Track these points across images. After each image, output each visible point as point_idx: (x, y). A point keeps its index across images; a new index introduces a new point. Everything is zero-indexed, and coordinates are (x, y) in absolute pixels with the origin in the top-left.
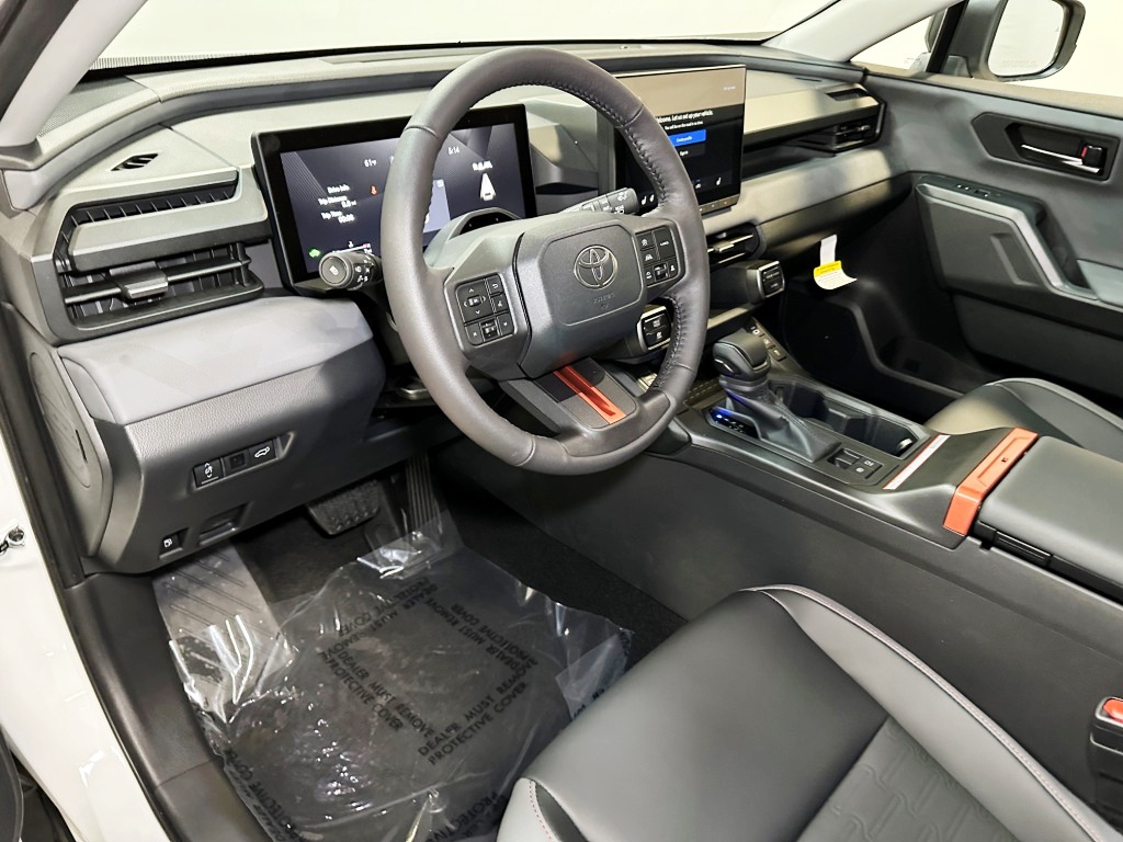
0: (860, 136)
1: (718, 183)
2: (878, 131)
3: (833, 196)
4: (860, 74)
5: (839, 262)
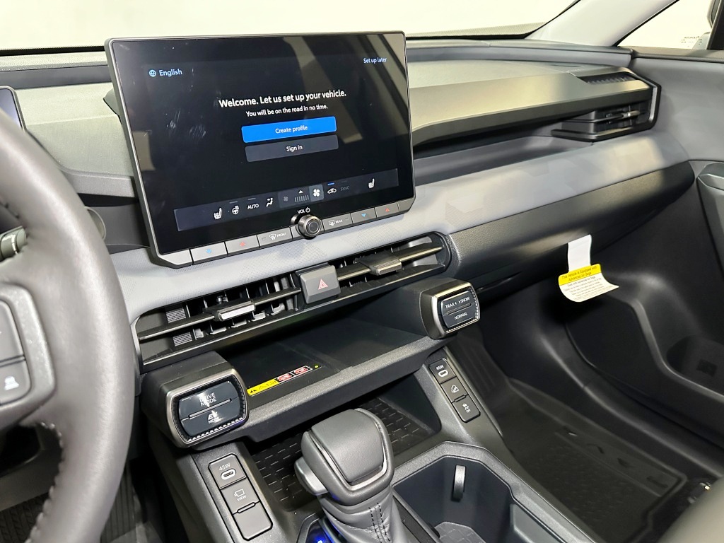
0: (626, 123)
1: (371, 185)
2: (652, 117)
3: (575, 194)
4: (628, 58)
5: (598, 266)
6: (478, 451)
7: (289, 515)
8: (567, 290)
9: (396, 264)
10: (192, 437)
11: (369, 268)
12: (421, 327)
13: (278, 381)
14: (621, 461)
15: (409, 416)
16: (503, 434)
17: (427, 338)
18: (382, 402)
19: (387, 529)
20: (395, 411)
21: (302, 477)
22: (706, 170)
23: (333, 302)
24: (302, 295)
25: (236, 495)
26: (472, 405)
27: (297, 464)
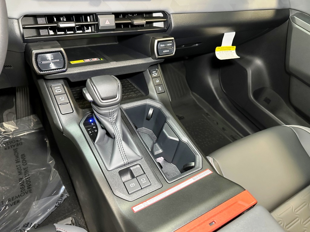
5: (235, 47)
6: (160, 104)
7: (81, 110)
8: (218, 54)
9: (143, 22)
10: (42, 71)
11: (131, 20)
12: (149, 53)
13: (84, 61)
14: (223, 128)
15: (139, 89)
16: (171, 100)
17: (151, 58)
18: (130, 83)
19: (115, 119)
20: (134, 86)
21: (85, 94)
22: (295, 15)
23: (112, 32)
24: (98, 25)
25: (60, 98)
26: (162, 88)
27: (83, 89)
